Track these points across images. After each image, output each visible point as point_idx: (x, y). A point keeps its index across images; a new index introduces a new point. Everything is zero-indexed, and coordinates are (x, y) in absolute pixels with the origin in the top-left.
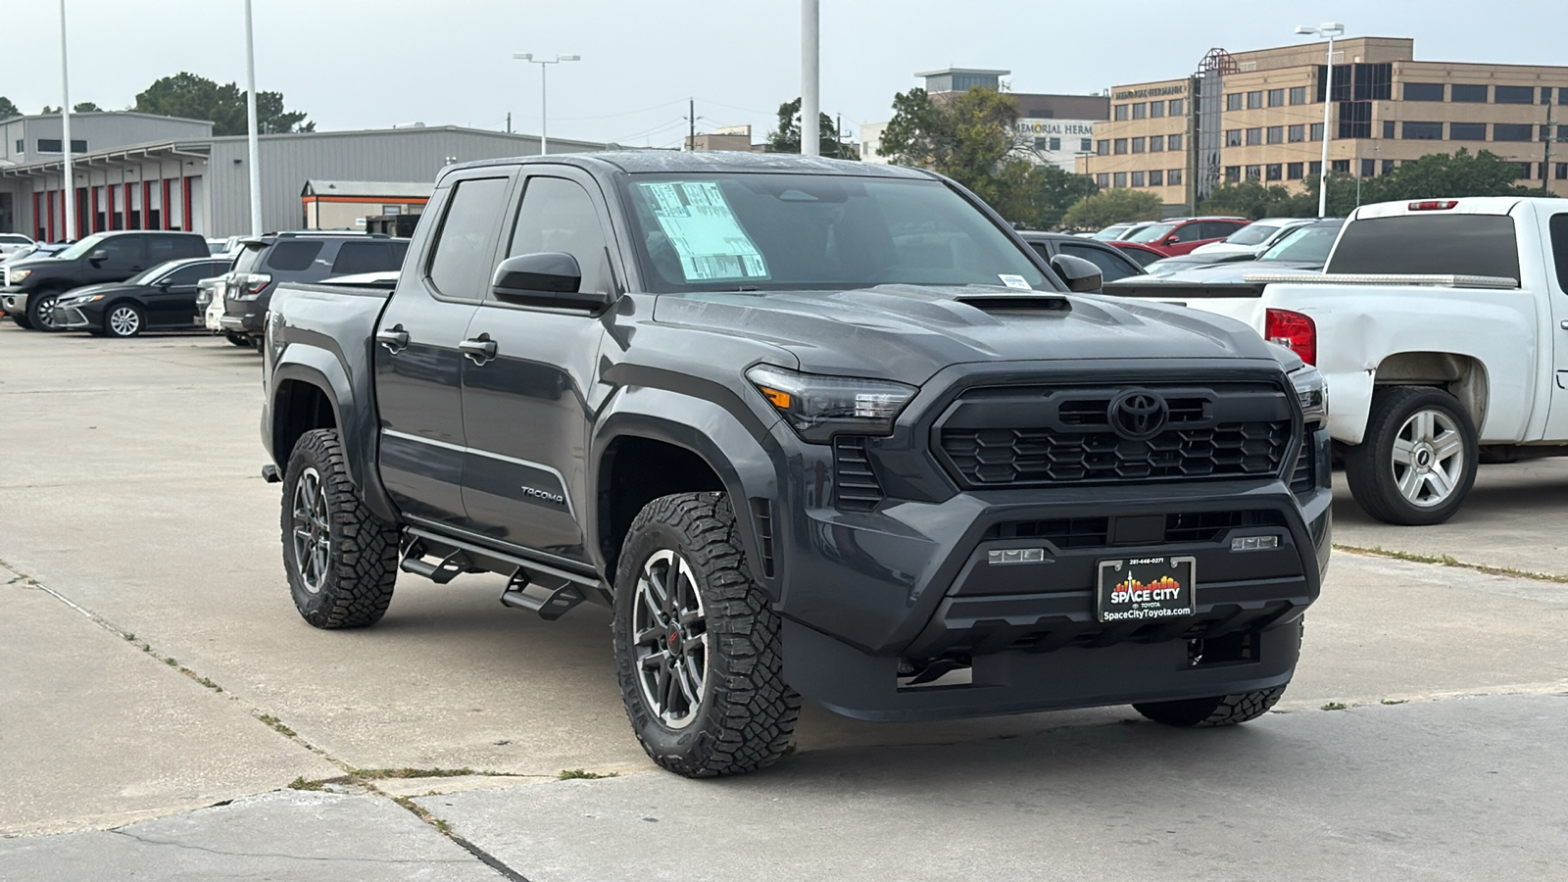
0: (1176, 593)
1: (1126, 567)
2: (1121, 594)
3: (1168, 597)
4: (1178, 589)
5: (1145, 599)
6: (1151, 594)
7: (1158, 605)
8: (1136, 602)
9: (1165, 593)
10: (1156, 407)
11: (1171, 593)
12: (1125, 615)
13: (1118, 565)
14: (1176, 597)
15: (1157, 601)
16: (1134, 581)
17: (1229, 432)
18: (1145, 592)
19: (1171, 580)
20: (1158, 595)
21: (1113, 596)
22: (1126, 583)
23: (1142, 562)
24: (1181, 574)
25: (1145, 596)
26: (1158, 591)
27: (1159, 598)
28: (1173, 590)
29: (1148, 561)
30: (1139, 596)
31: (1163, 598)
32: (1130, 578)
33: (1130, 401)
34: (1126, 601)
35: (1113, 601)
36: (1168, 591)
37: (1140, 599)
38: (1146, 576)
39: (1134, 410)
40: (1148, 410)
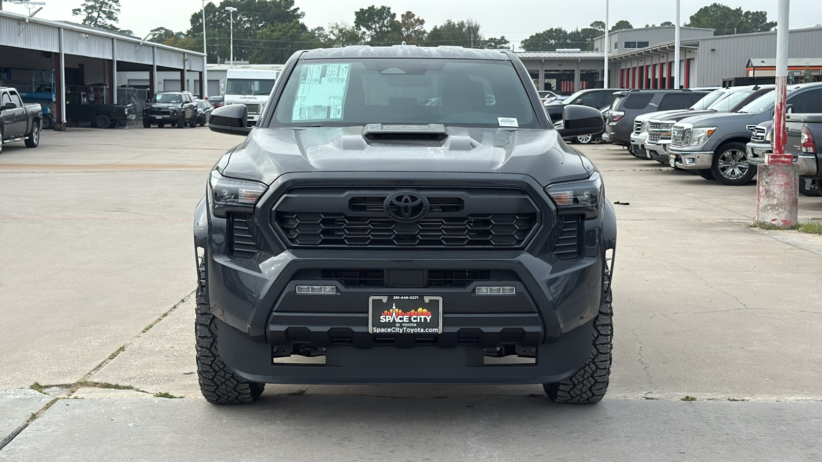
0: (428, 319)
1: (391, 300)
2: (387, 317)
3: (423, 321)
4: (430, 317)
5: (405, 321)
6: (410, 318)
7: (415, 325)
8: (399, 323)
9: (421, 318)
10: (417, 202)
11: (425, 319)
12: (389, 330)
13: (385, 299)
14: (428, 321)
15: (414, 323)
16: (397, 310)
17: (482, 220)
18: (405, 317)
19: (425, 310)
20: (414, 319)
21: (381, 318)
22: (391, 310)
23: (402, 298)
24: (432, 307)
25: (405, 319)
26: (416, 317)
27: (416, 321)
28: (427, 317)
29: (407, 298)
30: (400, 319)
31: (419, 321)
32: (394, 307)
33: (399, 198)
34: (391, 321)
35: (381, 321)
36: (423, 317)
37: (402, 321)
38: (405, 307)
39: (402, 204)
40: (411, 204)
